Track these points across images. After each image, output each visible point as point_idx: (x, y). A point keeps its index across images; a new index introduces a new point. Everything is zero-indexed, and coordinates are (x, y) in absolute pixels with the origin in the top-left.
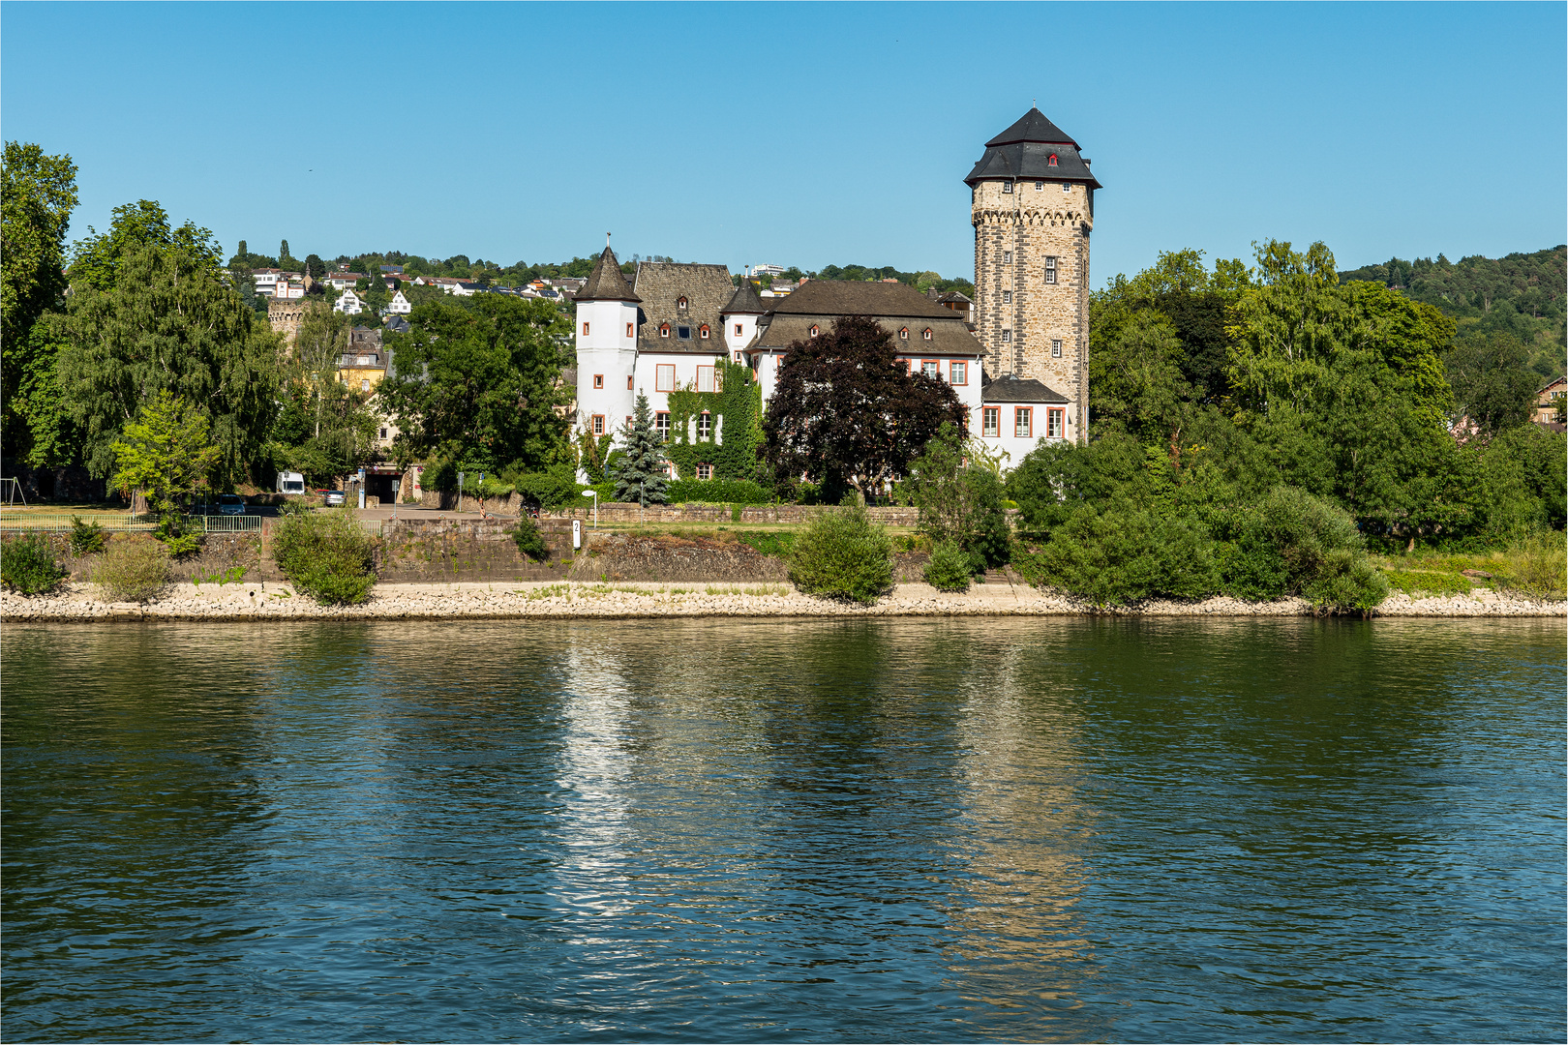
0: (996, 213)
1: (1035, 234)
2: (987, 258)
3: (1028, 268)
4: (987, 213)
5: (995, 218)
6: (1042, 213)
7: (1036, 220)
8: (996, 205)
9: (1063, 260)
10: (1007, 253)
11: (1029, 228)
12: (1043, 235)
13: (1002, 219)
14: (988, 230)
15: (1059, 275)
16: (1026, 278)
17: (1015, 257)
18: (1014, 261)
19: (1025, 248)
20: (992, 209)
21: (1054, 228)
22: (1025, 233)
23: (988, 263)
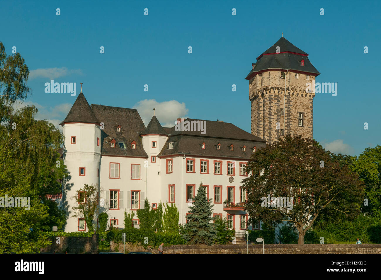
0: (278, 88)
1: (294, 101)
2: (272, 112)
3: (292, 118)
4: (272, 88)
5: (277, 91)
6: (298, 89)
7: (295, 93)
8: (278, 84)
9: (306, 115)
10: (282, 109)
11: (292, 98)
12: (298, 101)
13: (280, 91)
14: (272, 97)
15: (304, 122)
16: (291, 123)
17: (285, 112)
18: (285, 114)
19: (291, 107)
20: (275, 86)
21: (302, 98)
22: (290, 99)
23: (273, 114)
